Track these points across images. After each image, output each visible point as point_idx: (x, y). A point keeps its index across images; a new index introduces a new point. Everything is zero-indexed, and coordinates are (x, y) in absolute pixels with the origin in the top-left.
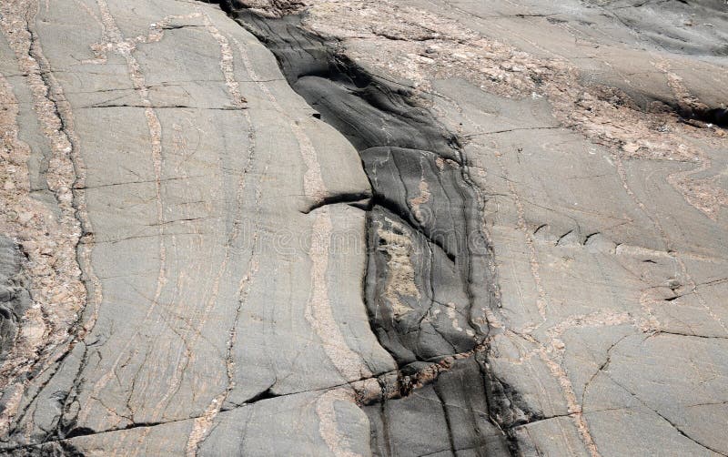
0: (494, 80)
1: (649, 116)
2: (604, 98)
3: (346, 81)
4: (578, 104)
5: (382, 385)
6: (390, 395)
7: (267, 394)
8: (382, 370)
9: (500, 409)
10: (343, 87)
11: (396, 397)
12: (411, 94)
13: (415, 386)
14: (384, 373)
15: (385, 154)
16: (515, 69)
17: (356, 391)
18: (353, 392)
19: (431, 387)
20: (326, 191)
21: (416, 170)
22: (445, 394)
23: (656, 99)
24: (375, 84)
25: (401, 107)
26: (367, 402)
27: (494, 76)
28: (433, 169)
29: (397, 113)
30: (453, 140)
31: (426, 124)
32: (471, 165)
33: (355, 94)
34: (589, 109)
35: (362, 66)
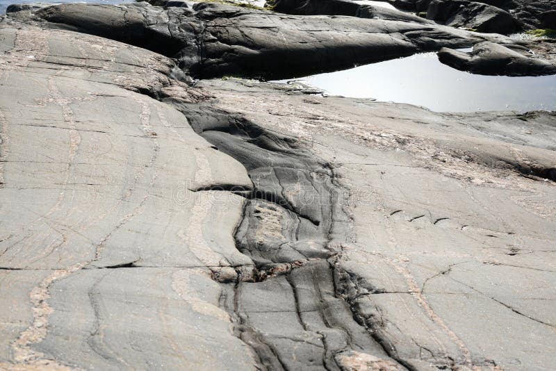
0: (365, 140)
1: (494, 170)
2: (456, 155)
3: (242, 134)
4: (435, 157)
5: (238, 272)
6: (244, 279)
7: (130, 265)
8: (240, 263)
9: (346, 289)
10: (240, 138)
11: (250, 281)
12: (295, 141)
13: (269, 276)
14: (241, 265)
15: (268, 171)
16: (383, 135)
17: (212, 271)
18: (210, 271)
19: (284, 277)
20: (212, 181)
21: (294, 178)
22: (295, 282)
23: (501, 160)
24: (266, 134)
25: (286, 148)
26: (222, 280)
27: (366, 137)
28: (307, 178)
29: (283, 152)
30: (327, 165)
31: (306, 156)
32: (340, 177)
33: (249, 141)
34: (445, 162)
35: (256, 124)
